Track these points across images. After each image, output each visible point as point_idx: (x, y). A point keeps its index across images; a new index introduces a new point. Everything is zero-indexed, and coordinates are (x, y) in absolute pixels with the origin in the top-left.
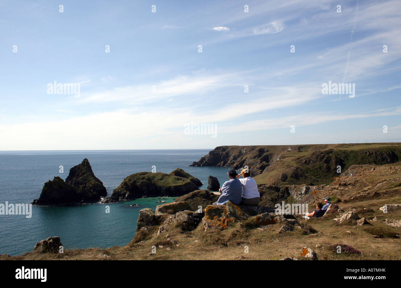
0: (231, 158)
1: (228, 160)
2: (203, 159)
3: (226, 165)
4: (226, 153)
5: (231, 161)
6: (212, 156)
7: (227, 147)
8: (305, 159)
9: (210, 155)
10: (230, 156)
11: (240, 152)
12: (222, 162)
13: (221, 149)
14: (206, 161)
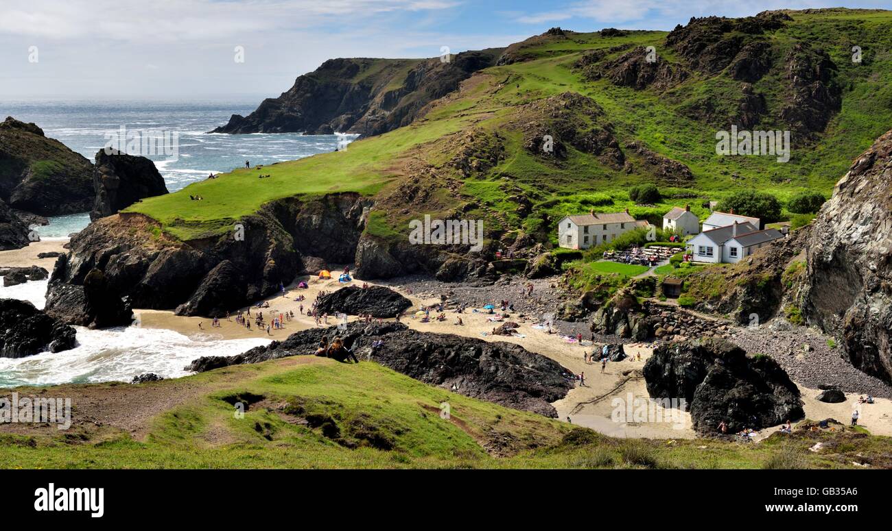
0: (379, 99)
1: (366, 109)
2: (269, 105)
3: (354, 127)
4: (361, 84)
5: (374, 113)
6: (309, 95)
7: (367, 63)
8: (632, 59)
9: (297, 91)
10: (373, 96)
11: (409, 77)
12: (343, 117)
13: (341, 68)
14: (282, 114)
